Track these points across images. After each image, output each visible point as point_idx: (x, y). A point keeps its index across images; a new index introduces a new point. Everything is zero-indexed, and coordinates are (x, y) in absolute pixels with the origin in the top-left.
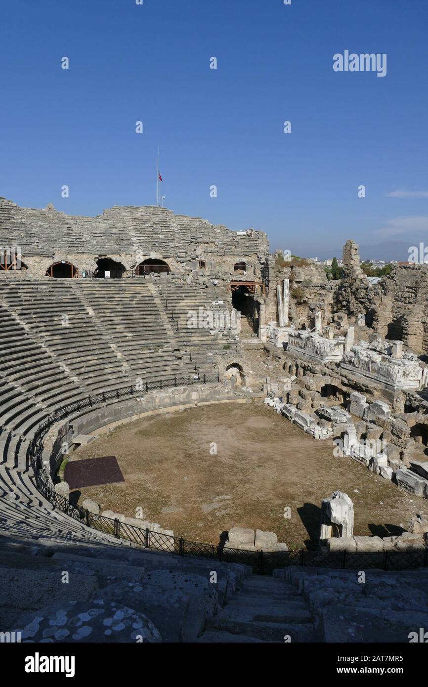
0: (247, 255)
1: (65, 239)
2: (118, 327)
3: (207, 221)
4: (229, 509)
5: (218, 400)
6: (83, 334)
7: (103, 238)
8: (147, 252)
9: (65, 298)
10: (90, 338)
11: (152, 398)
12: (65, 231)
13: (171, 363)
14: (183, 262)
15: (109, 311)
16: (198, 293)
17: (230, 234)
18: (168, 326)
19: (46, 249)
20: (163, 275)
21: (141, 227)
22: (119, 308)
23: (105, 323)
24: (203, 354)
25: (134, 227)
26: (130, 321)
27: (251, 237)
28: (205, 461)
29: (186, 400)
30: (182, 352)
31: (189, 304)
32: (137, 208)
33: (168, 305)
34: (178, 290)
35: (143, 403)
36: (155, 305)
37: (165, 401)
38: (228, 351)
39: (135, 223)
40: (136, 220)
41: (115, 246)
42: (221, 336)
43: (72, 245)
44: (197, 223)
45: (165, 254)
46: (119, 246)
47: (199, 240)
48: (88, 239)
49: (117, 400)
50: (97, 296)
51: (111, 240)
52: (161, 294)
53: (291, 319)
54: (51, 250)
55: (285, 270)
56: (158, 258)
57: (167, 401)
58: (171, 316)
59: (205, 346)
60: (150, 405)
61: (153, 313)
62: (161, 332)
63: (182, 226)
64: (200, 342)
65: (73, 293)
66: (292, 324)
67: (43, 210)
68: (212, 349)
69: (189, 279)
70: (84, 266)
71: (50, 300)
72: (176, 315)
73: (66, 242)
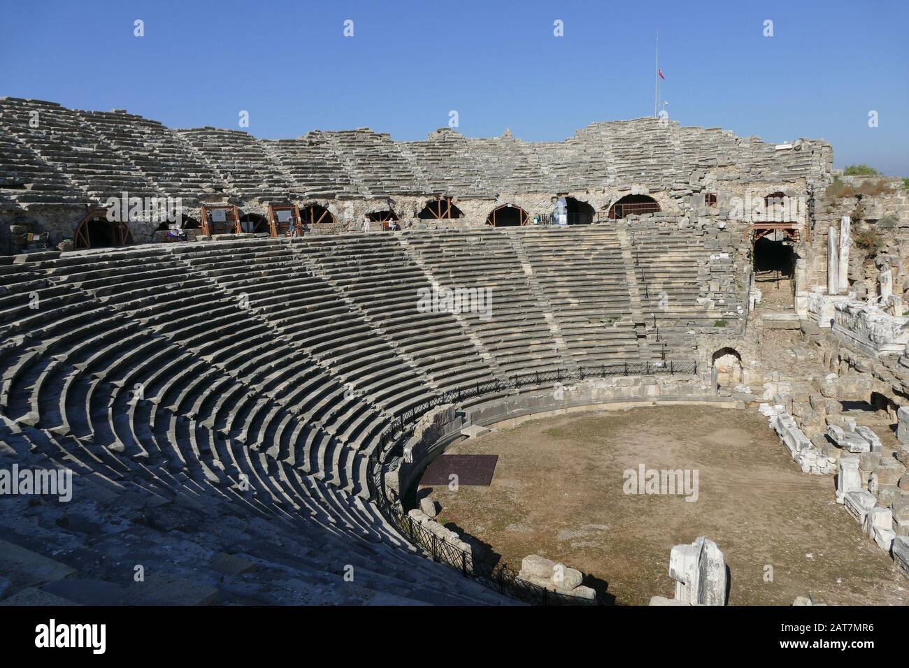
0: (787, 181)
1: (516, 175)
2: (559, 290)
3: (730, 132)
4: (594, 542)
5: (689, 399)
6: (511, 299)
7: (567, 169)
8: (626, 185)
9: (497, 253)
10: (517, 305)
11: (586, 388)
12: (518, 164)
13: (626, 343)
14: (679, 197)
15: (553, 268)
16: (691, 242)
17: (765, 149)
18: (634, 290)
19: (488, 190)
20: (645, 218)
21: (623, 150)
22: (568, 265)
23: (543, 286)
24: (681, 332)
25: (615, 151)
26: (580, 283)
27: (800, 152)
28: (609, 478)
29: (640, 396)
30: (647, 328)
31: (673, 259)
32: (625, 123)
33: (640, 260)
34: (661, 238)
35: (573, 393)
36: (622, 261)
37: (606, 394)
38: (720, 329)
39: (616, 145)
40: (619, 141)
41: (582, 180)
42: (712, 306)
43: (522, 182)
44: (712, 137)
45: (652, 187)
46: (587, 179)
47: (710, 163)
48: (546, 173)
49: (537, 387)
50: (542, 248)
51: (578, 171)
52: (633, 244)
53: (851, 282)
54: (495, 190)
55: (846, 202)
56: (642, 193)
57: (610, 394)
58: (640, 276)
59: (686, 321)
60: (583, 398)
61: (617, 271)
62: (621, 298)
63: (689, 144)
64: (679, 314)
65: (510, 246)
66: (852, 290)
67: (495, 138)
68: (695, 325)
69: (683, 222)
70: (536, 209)
71: (478, 255)
72: (651, 275)
73: (516, 179)
